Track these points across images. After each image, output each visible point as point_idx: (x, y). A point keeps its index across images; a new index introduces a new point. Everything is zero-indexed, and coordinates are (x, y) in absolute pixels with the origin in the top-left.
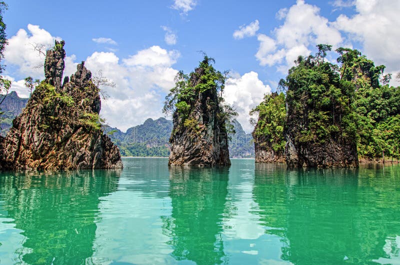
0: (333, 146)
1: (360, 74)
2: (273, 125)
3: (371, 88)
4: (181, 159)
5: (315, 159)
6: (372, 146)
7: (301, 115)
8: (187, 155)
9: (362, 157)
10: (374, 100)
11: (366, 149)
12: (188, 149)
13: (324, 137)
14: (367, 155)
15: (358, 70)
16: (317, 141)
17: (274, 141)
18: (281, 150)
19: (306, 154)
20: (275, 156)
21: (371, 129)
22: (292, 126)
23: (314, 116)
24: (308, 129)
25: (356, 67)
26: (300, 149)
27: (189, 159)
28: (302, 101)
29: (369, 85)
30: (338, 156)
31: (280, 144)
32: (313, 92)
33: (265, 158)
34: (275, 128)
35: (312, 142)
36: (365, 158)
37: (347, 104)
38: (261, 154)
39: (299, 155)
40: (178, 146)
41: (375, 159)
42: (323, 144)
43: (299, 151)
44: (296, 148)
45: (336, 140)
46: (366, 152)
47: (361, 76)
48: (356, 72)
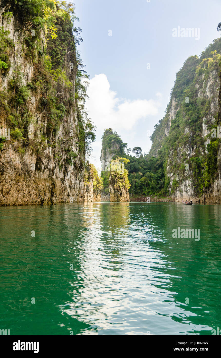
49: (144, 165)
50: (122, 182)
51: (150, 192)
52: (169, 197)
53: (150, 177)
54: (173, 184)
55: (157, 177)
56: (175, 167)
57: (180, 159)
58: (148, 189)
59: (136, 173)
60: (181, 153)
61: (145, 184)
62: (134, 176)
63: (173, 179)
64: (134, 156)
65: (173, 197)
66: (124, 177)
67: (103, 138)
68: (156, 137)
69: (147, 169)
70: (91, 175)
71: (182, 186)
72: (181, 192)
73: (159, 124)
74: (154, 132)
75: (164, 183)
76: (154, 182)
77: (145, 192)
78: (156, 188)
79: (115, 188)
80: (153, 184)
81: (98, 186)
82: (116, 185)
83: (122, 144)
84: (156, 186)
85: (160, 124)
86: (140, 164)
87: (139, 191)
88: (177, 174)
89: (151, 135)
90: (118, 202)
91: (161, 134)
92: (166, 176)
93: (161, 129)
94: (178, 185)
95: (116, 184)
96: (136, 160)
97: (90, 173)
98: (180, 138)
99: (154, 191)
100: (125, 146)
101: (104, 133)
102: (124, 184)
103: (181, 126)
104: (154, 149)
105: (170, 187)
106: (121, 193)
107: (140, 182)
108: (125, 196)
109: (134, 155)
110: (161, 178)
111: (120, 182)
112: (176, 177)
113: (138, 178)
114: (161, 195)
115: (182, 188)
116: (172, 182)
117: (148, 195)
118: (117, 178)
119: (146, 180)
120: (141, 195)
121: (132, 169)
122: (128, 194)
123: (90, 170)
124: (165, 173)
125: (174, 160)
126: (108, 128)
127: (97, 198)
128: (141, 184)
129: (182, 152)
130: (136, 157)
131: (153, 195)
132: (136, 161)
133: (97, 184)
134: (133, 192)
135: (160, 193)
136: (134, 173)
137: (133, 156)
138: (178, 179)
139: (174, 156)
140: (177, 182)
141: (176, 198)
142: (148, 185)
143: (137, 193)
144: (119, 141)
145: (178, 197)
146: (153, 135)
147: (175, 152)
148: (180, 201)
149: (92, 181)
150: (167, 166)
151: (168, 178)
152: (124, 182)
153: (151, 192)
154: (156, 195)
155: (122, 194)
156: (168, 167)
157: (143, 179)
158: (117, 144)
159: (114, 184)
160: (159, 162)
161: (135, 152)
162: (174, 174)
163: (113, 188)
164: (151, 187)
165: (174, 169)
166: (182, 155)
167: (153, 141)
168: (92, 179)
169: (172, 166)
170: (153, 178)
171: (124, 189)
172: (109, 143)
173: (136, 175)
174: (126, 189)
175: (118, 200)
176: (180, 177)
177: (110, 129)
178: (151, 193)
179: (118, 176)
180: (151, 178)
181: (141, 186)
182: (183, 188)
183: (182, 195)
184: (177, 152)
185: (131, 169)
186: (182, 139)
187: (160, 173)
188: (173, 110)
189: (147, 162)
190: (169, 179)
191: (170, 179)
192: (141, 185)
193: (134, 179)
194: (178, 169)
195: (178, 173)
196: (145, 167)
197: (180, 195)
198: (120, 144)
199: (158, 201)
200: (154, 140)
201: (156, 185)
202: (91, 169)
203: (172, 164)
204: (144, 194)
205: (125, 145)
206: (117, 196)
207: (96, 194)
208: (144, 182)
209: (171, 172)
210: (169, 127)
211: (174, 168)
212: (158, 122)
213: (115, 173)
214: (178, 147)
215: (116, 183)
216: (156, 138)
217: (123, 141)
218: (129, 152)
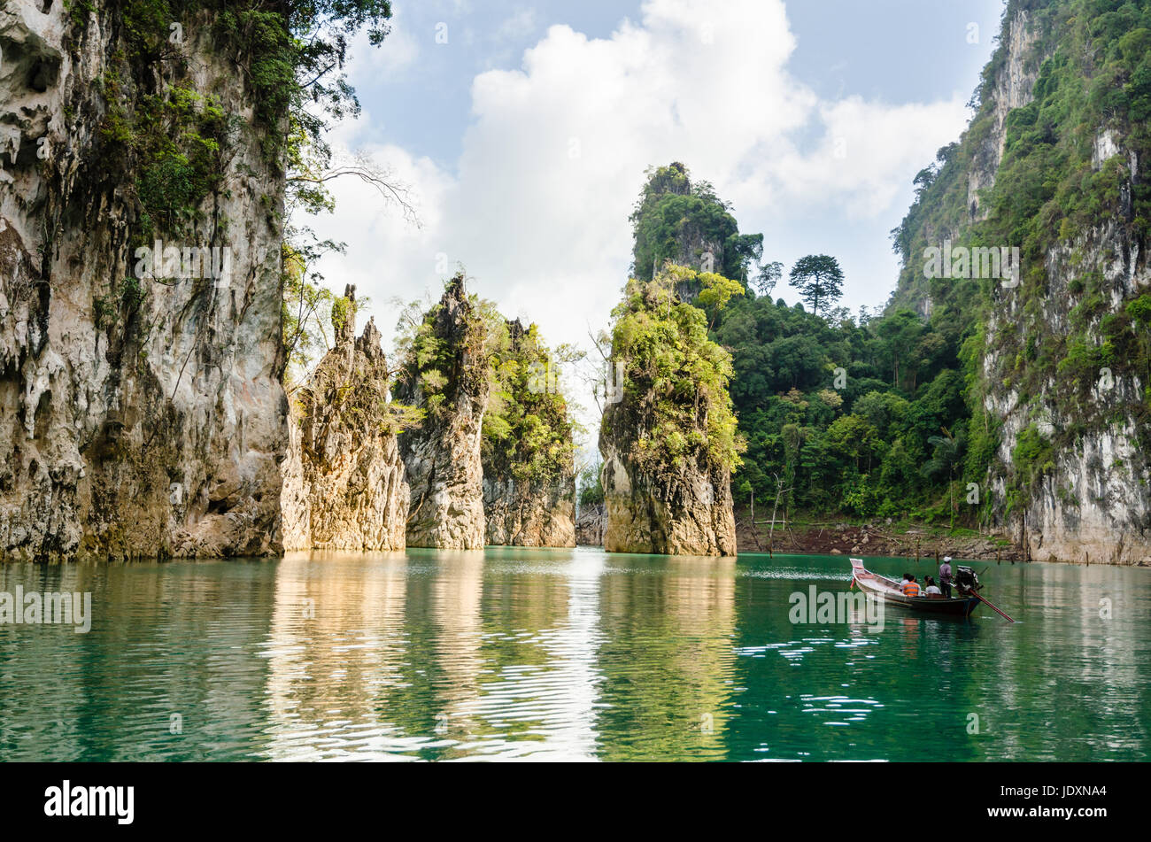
49: (854, 356)
50: (684, 426)
51: (881, 498)
52: (993, 531)
53: (885, 418)
54: (1022, 456)
55: (921, 419)
56: (1033, 357)
57: (1063, 310)
58: (869, 482)
59: (807, 393)
60: (1072, 277)
61: (854, 453)
62: (791, 409)
63: (1015, 424)
64: (799, 306)
65: (1015, 529)
66: (705, 389)
67: (638, 215)
68: (921, 231)
69: (867, 376)
70: (466, 367)
71: (1076, 467)
72: (1066, 503)
73: (940, 165)
74: (914, 207)
75: (963, 449)
76: (904, 443)
77: (854, 498)
78: (917, 478)
79: (640, 458)
80: (898, 457)
81: (554, 450)
82: (642, 442)
83: (733, 237)
84: (918, 466)
85: (945, 167)
86: (832, 346)
87: (817, 491)
88: (1043, 395)
89: (899, 223)
90: (656, 551)
91: (946, 217)
92: (976, 410)
93: (950, 190)
94: (1050, 464)
95: (644, 435)
96: (808, 326)
97: (459, 356)
98: (1062, 187)
99: (904, 495)
100: (750, 253)
101: (647, 190)
102: (699, 435)
103: (1070, 131)
104: (910, 293)
105: (1002, 473)
106: (678, 496)
107: (827, 445)
108: (705, 518)
109: (800, 299)
110: (948, 424)
111: (670, 426)
112: (1036, 417)
113: (816, 422)
114: (944, 517)
115: (1073, 478)
116: (1014, 442)
117: (870, 515)
118: (651, 396)
119: (859, 434)
120: (829, 512)
121: (784, 371)
122: (728, 501)
123: (461, 336)
124: (974, 391)
125: (1023, 320)
126: (667, 164)
127: (546, 524)
128: (831, 452)
129: (1076, 272)
130: (808, 309)
131: (899, 518)
132: (805, 329)
133: (553, 440)
134: (786, 500)
135: (939, 507)
136: (794, 392)
137: (791, 304)
138: (1046, 428)
139: (1027, 298)
140: (1043, 443)
141: (1036, 537)
142: (870, 462)
143: (808, 505)
144: (716, 222)
145: (1046, 534)
146: (908, 222)
147: (1035, 269)
148: (1063, 554)
149: (476, 408)
150: (982, 355)
151: (991, 419)
152: (701, 425)
153: (887, 500)
154: (918, 519)
155: (687, 503)
156: (989, 361)
157: (845, 424)
158: (707, 240)
159: (634, 436)
160: (937, 339)
161: (806, 284)
162: (1024, 399)
163: (624, 461)
164: (886, 469)
165: (1028, 370)
166: (1078, 288)
167: (907, 255)
168: (476, 393)
169: (1015, 354)
170: (900, 420)
171: (702, 466)
172: (662, 236)
173: (803, 404)
174: (713, 470)
175: (654, 541)
176: (1065, 414)
177: (679, 167)
178: (887, 504)
179: (660, 382)
180: (887, 421)
181: (830, 466)
182: (1077, 478)
183: (1072, 522)
184: (1045, 273)
185: (776, 369)
186: (1073, 197)
187: (944, 392)
188: (1014, 79)
189: (868, 336)
190: (995, 425)
191: (1001, 425)
192: (831, 459)
193: (794, 426)
194: (1052, 369)
195: (1048, 390)
196: (858, 364)
197: (1060, 522)
198: (723, 241)
199: (930, 554)
200: (912, 248)
201: (920, 461)
202: (472, 325)
203: (1015, 344)
204: (850, 511)
205: (750, 245)
206: (650, 512)
207: (545, 499)
208: (850, 442)
209: (1010, 388)
210: (992, 168)
211: (1022, 364)
212: (934, 159)
213: (642, 364)
214: (1051, 245)
215: (649, 429)
216: (924, 235)
217: (739, 227)
218: (774, 283)
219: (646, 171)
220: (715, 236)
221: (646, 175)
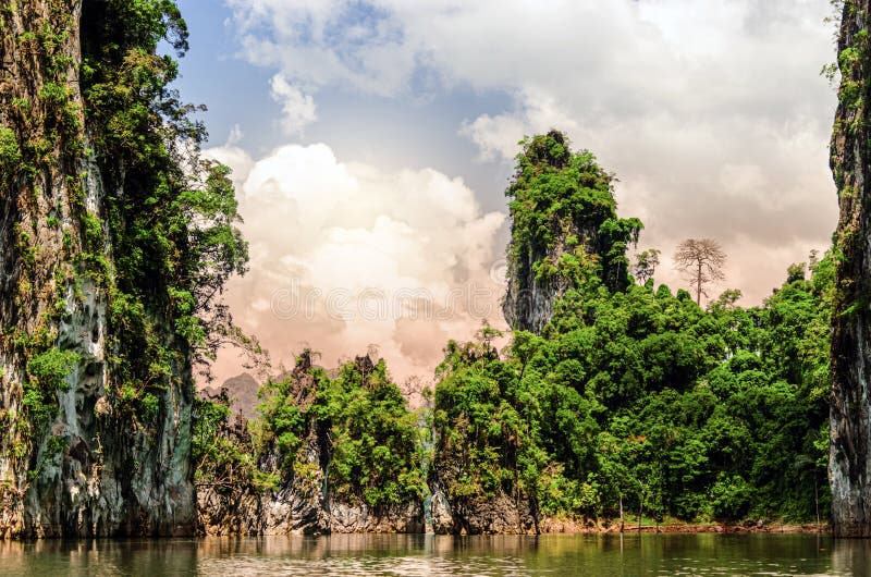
0: (504, 501)
1: (572, 239)
2: (365, 442)
3: (602, 290)
4: (285, 524)
5: (479, 522)
6: (595, 484)
7: (458, 452)
8: (297, 519)
9: (568, 517)
10: (605, 342)
11: (578, 492)
12: (298, 509)
13: (492, 488)
14: (581, 510)
15: (566, 224)
16: (482, 494)
17: (369, 482)
18: (383, 503)
19: (465, 515)
20: (370, 518)
21: (595, 433)
22: (444, 468)
23: (478, 455)
24: (469, 475)
25: (561, 213)
26: (457, 506)
27: (301, 525)
28: (460, 428)
29: (596, 279)
30: (512, 516)
31: (381, 488)
32: (477, 416)
33: (346, 522)
34: (370, 450)
35: (475, 495)
36: (575, 520)
37: (525, 432)
38: (336, 513)
39: (455, 515)
40: (278, 504)
41: (600, 523)
42: (490, 498)
43: (456, 509)
44: (451, 505)
45: (508, 492)
46: (577, 503)
47: (573, 246)
48: (560, 232)
100: (628, 239)
137: (673, 290)
158: (581, 226)
198: (598, 228)
205: (627, 230)
219: (521, 143)
220: (590, 223)
221: (522, 147)
